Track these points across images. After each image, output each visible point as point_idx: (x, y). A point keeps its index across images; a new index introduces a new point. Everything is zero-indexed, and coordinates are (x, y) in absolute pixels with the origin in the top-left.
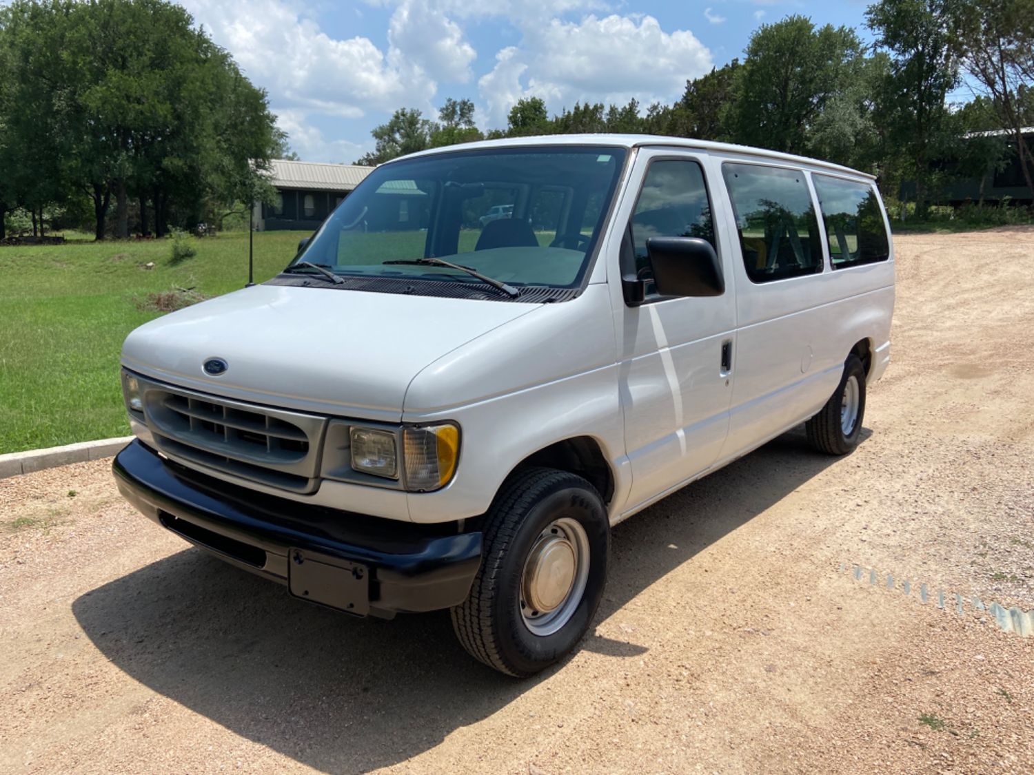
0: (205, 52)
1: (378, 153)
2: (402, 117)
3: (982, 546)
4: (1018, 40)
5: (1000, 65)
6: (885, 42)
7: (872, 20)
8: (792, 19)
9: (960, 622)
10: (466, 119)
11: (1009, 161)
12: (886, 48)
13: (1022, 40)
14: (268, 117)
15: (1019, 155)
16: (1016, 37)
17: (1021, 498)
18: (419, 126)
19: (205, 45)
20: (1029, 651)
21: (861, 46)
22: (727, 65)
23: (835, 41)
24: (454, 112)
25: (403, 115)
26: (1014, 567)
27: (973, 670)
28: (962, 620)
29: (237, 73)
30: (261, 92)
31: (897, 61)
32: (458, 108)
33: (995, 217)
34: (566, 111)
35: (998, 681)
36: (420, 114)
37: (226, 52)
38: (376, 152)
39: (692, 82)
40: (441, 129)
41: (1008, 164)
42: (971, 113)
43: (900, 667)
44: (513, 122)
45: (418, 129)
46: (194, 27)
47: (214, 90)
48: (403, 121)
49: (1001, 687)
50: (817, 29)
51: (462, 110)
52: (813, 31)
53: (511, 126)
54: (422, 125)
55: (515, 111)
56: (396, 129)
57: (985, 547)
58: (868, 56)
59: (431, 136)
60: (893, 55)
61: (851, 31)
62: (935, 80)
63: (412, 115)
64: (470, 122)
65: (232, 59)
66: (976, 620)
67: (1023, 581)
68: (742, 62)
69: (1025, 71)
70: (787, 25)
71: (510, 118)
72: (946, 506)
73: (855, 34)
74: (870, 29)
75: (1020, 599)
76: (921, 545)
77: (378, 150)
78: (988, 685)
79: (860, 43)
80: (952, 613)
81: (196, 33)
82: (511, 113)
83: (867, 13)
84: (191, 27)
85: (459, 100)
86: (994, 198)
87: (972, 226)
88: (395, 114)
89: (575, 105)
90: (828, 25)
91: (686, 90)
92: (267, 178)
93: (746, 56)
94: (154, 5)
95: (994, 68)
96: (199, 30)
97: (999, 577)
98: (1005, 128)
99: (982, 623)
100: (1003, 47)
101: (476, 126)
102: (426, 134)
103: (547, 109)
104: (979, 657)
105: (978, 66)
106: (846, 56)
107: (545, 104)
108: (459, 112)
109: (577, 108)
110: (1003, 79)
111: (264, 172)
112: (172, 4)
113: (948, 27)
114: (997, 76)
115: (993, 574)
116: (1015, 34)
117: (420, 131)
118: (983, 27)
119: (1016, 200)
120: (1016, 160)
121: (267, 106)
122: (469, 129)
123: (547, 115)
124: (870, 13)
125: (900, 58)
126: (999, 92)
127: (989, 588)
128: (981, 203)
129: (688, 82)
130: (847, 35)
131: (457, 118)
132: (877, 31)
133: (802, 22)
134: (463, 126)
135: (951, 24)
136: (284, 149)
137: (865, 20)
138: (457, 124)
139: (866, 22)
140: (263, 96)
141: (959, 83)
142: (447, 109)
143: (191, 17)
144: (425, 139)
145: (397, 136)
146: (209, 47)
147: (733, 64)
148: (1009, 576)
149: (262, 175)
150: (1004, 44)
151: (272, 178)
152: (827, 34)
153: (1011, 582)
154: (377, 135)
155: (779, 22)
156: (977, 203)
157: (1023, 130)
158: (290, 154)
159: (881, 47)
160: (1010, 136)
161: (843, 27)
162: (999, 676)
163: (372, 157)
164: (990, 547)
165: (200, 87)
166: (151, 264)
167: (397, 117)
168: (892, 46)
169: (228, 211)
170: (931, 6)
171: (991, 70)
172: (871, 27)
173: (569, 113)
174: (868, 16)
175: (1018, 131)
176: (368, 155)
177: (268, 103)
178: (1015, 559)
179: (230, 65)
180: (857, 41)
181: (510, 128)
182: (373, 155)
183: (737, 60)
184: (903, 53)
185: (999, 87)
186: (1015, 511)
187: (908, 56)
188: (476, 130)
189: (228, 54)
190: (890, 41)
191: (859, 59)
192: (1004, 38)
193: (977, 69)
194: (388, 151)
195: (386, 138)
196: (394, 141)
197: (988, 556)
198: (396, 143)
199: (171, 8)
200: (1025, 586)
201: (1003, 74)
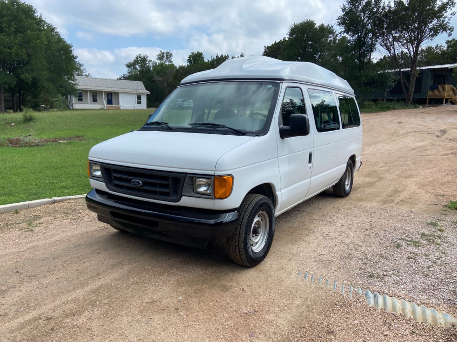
0: (43, 26)
1: (129, 74)
2: (139, 58)
3: (366, 259)
4: (399, 32)
5: (392, 42)
6: (345, 32)
7: (339, 22)
8: (307, 21)
9: (350, 302)
10: (169, 60)
11: (396, 83)
12: (345, 34)
13: (401, 32)
14: (73, 56)
15: (400, 80)
16: (399, 31)
17: (387, 234)
18: (147, 62)
19: (43, 23)
20: (380, 317)
21: (336, 33)
22: (281, 40)
23: (325, 31)
24: (163, 57)
25: (140, 57)
26: (379, 270)
27: (352, 330)
28: (351, 300)
29: (59, 36)
30: (70, 45)
31: (350, 40)
32: (165, 55)
33: (391, 106)
34: (213, 57)
35: (363, 335)
36: (148, 57)
37: (54, 27)
38: (127, 74)
39: (266, 47)
40: (158, 64)
41: (396, 84)
42: (382, 63)
43: (317, 329)
44: (189, 62)
45: (147, 64)
46: (37, 14)
47: (47, 43)
48: (140, 60)
49: (364, 339)
50: (317, 25)
51: (167, 56)
52: (316, 26)
53: (189, 64)
54: (149, 62)
55: (190, 57)
56: (136, 63)
57: (367, 260)
58: (338, 38)
59: (153, 67)
60: (348, 37)
61: (332, 27)
62: (366, 48)
63: (144, 57)
64: (171, 61)
65: (57, 30)
66: (357, 300)
67: (382, 278)
68: (287, 39)
69: (402, 45)
70: (305, 23)
71: (188, 60)
72: (353, 239)
73: (334, 28)
74: (338, 26)
75: (380, 287)
76: (338, 260)
77: (129, 73)
78: (358, 338)
79: (336, 32)
80: (347, 297)
81: (38, 17)
82: (189, 58)
83: (337, 20)
84: (36, 14)
85: (165, 52)
86: (391, 98)
87: (381, 110)
88: (136, 57)
89: (216, 55)
90: (322, 24)
91: (264, 50)
92: (74, 84)
93: (288, 36)
94: (17, 3)
95: (390, 43)
96: (40, 16)
97: (372, 276)
98: (395, 69)
99: (360, 302)
100: (393, 35)
101: (173, 63)
102: (151, 66)
103: (204, 57)
104: (356, 322)
105: (383, 42)
106: (330, 37)
107: (203, 54)
108: (165, 57)
109: (217, 57)
110: (394, 48)
111: (72, 82)
112: (27, 4)
113: (371, 26)
114: (391, 47)
115: (369, 274)
116: (398, 29)
117: (148, 64)
118: (385, 26)
119: (399, 99)
120: (399, 82)
121: (73, 51)
122: (170, 64)
123: (205, 59)
124: (339, 19)
125: (351, 38)
126: (392, 54)
127: (366, 282)
128: (385, 100)
129: (265, 46)
130: (330, 28)
131: (165, 59)
132: (341, 27)
133: (311, 22)
134: (167, 63)
135: (372, 24)
136: (84, 71)
137: (336, 22)
138: (165, 62)
139: (337, 23)
140: (71, 47)
141: (375, 49)
142: (160, 55)
143: (36, 10)
144: (150, 68)
145: (137, 67)
146: (44, 23)
147: (283, 40)
148: (376, 275)
149: (71, 83)
150: (394, 33)
151: (76, 84)
152: (322, 27)
153: (377, 278)
154: (128, 66)
155: (301, 22)
156: (383, 100)
157: (402, 70)
158: (87, 74)
159: (343, 34)
160: (396, 72)
161: (328, 25)
162: (364, 332)
163: (126, 76)
164: (369, 260)
165: (40, 42)
166: (13, 124)
167: (137, 58)
168: (348, 33)
169: (57, 99)
170: (364, 17)
171: (389, 44)
172: (339, 25)
173: (214, 58)
174: (338, 21)
175: (400, 70)
176: (124, 75)
177: (73, 50)
178: (380, 266)
179: (56, 33)
180: (334, 31)
181: (188, 64)
182: (126, 75)
183: (285, 38)
184: (353, 36)
185: (392, 51)
186: (383, 241)
187: (354, 38)
188: (173, 65)
189: (55, 27)
190: (347, 31)
191: (335, 39)
192: (394, 31)
193: (383, 44)
194: (133, 73)
195: (132, 67)
196: (136, 68)
197: (368, 265)
198: (137, 70)
199: (26, 5)
200: (383, 281)
201: (394, 46)
